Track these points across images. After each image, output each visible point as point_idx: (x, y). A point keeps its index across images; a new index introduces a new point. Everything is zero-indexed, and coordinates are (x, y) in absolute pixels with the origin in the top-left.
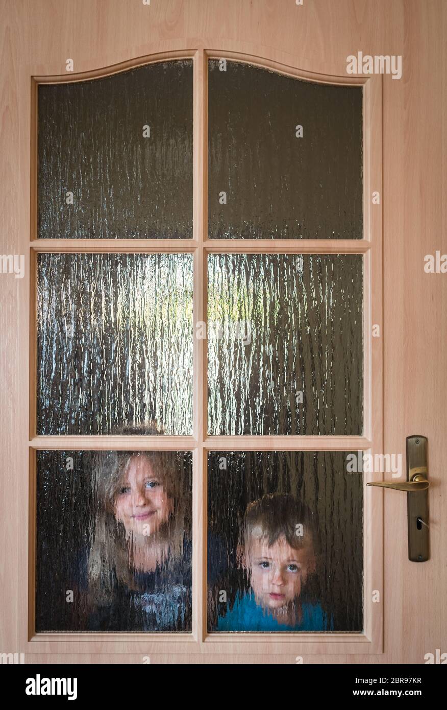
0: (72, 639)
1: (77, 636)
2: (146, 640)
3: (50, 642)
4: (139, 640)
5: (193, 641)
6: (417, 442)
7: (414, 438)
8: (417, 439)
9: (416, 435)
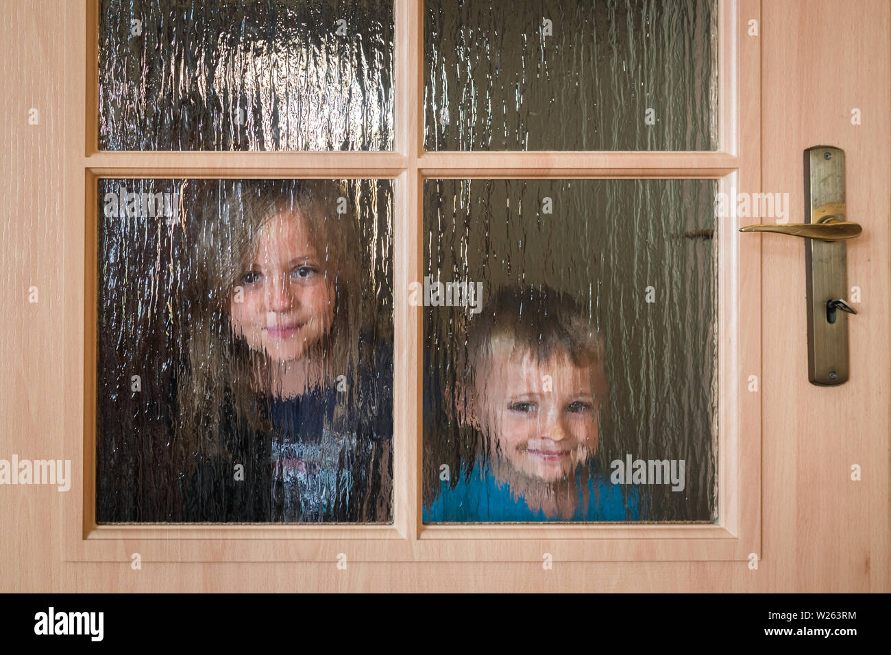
0: (167, 536)
1: (177, 530)
2: (308, 536)
3: (124, 539)
4: (295, 537)
5: (398, 538)
6: (827, 157)
7: (821, 150)
8: (828, 151)
9: (822, 144)
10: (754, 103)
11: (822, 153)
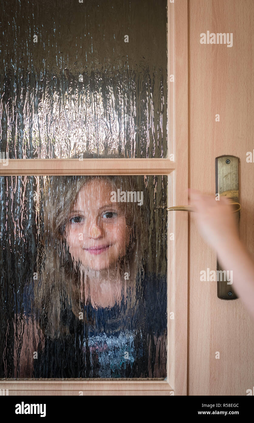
6: (228, 162)
7: (224, 158)
8: (228, 159)
9: (226, 154)
10: (185, 130)
11: (224, 159)
